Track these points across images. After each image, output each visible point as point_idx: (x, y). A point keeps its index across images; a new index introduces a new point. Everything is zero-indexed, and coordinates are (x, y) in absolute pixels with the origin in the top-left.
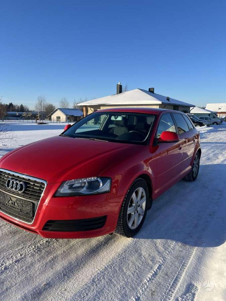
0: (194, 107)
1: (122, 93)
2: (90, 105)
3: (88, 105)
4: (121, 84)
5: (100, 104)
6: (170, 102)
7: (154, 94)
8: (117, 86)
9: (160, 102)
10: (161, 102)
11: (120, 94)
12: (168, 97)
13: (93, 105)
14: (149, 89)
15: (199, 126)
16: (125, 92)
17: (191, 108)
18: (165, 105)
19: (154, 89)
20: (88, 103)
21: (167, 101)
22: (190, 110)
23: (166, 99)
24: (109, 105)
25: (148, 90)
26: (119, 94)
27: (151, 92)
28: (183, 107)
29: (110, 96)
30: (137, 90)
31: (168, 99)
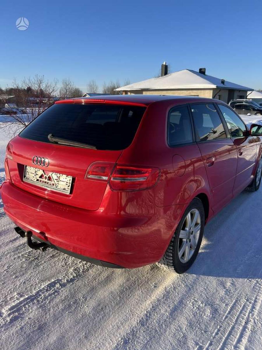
0: (252, 91)
1: (167, 75)
2: (131, 90)
3: (129, 90)
4: (166, 64)
5: (142, 88)
6: (225, 85)
7: (206, 76)
8: (162, 66)
9: (214, 86)
10: (216, 86)
11: (166, 76)
12: (222, 80)
13: (135, 90)
14: (200, 70)
15: (259, 114)
16: (172, 74)
17: (249, 92)
18: (219, 90)
19: (205, 69)
20: (129, 88)
21: (222, 84)
22: (247, 94)
23: (221, 82)
24: (153, 90)
25: (198, 71)
26: (164, 76)
27: (202, 72)
28: (239, 92)
29: (154, 79)
30: (186, 71)
31: (223, 82)
